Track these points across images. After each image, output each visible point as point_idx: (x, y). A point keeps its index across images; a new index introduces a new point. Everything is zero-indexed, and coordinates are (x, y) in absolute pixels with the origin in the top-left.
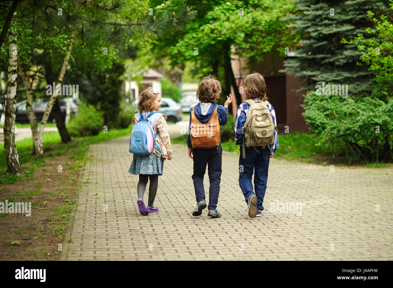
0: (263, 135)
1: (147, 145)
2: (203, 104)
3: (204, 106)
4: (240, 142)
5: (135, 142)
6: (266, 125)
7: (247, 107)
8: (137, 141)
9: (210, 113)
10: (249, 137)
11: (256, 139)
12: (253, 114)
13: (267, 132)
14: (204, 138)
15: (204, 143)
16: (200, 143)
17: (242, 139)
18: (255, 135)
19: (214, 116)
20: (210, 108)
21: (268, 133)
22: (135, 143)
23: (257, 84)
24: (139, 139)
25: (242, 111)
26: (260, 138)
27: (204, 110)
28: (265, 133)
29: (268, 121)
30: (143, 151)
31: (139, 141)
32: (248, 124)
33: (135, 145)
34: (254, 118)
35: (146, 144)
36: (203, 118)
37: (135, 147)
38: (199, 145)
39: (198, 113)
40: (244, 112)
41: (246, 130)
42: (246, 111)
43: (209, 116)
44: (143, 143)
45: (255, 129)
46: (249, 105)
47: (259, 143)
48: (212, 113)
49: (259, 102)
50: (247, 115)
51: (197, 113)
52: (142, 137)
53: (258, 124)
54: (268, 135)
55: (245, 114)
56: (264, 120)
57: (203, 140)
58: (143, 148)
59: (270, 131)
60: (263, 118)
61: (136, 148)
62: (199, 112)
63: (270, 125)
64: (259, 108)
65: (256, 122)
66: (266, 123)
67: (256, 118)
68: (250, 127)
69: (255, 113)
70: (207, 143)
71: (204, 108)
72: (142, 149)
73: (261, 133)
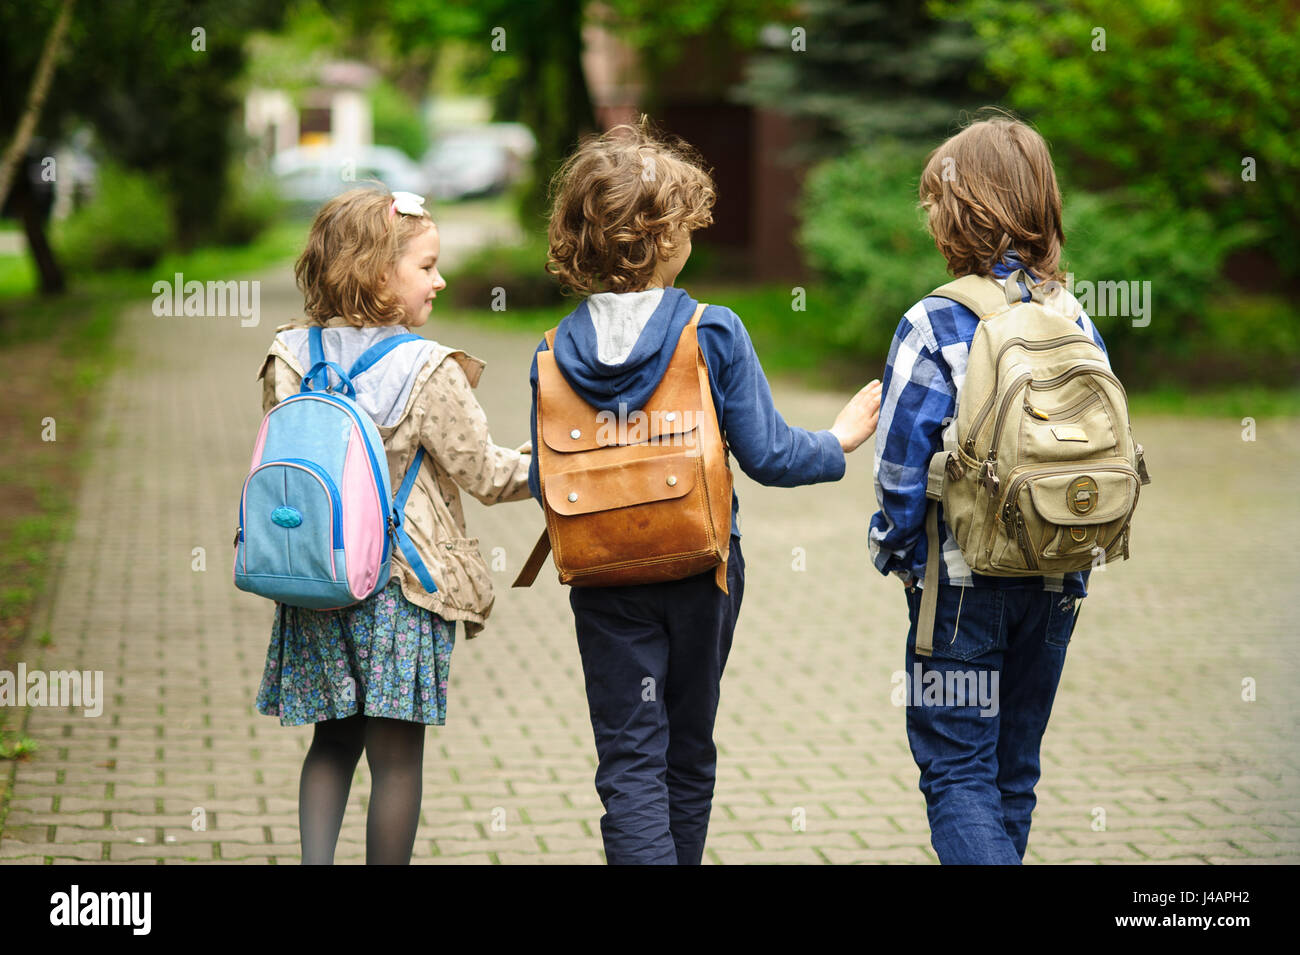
0: (1077, 507)
1: (340, 553)
2: (607, 303)
3: (611, 316)
4: (901, 554)
5: (267, 527)
6: (1090, 447)
7: (960, 324)
8: (282, 523)
9: (651, 350)
10: (980, 518)
11: (1034, 534)
12: (1010, 377)
13: (1103, 490)
14: (624, 512)
15: (628, 550)
16: (603, 552)
17: (920, 530)
18: (1026, 510)
19: (682, 372)
20: (650, 323)
21: (1110, 497)
22: (269, 533)
23: (1001, 179)
24: (294, 514)
25: (925, 352)
26: (1057, 527)
27: (616, 339)
28: (1086, 495)
29: (1098, 417)
30: (319, 589)
31: (297, 525)
32: (974, 435)
33: (267, 548)
34: (1017, 404)
35: (338, 544)
36: (609, 386)
37: (266, 563)
38: (600, 561)
39: (579, 357)
40: (938, 359)
41: (962, 476)
42: (953, 353)
43: (646, 373)
44: (317, 541)
45: (1022, 472)
46: (974, 318)
47: (1050, 560)
48: (666, 353)
49: (1028, 299)
50: (959, 380)
51: (571, 362)
52: (310, 501)
53: (1044, 437)
54: (1104, 512)
55: (946, 369)
56: (1075, 412)
57: (620, 527)
58: (318, 567)
59: (1119, 482)
60: (1066, 397)
61: (277, 564)
62: (584, 353)
63: (1113, 442)
64: (1034, 335)
65: (1031, 426)
66: (1089, 428)
67: (1025, 401)
68: (993, 456)
69: (1018, 365)
70: (650, 548)
71: (617, 321)
72: (310, 574)
73: (1063, 495)
